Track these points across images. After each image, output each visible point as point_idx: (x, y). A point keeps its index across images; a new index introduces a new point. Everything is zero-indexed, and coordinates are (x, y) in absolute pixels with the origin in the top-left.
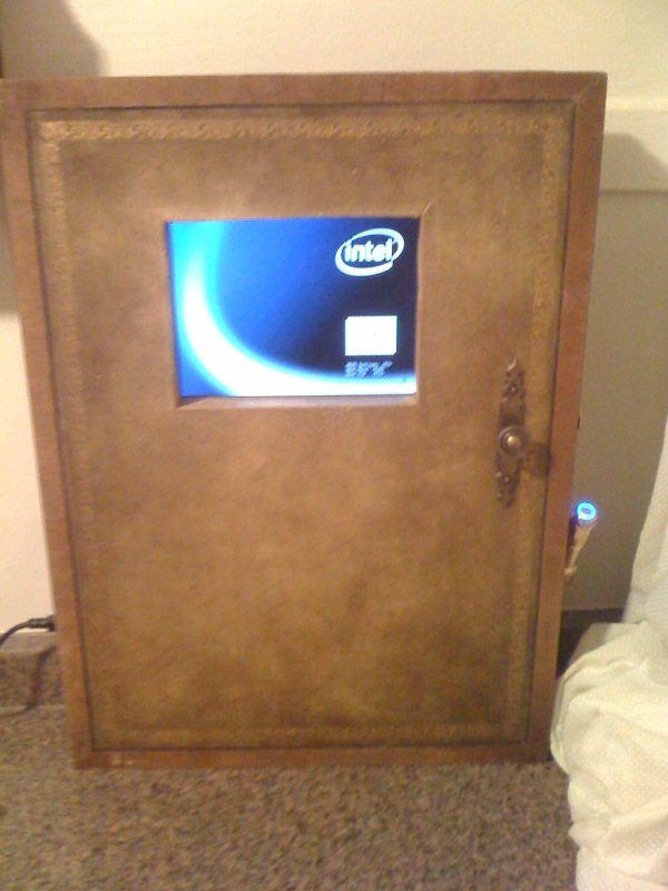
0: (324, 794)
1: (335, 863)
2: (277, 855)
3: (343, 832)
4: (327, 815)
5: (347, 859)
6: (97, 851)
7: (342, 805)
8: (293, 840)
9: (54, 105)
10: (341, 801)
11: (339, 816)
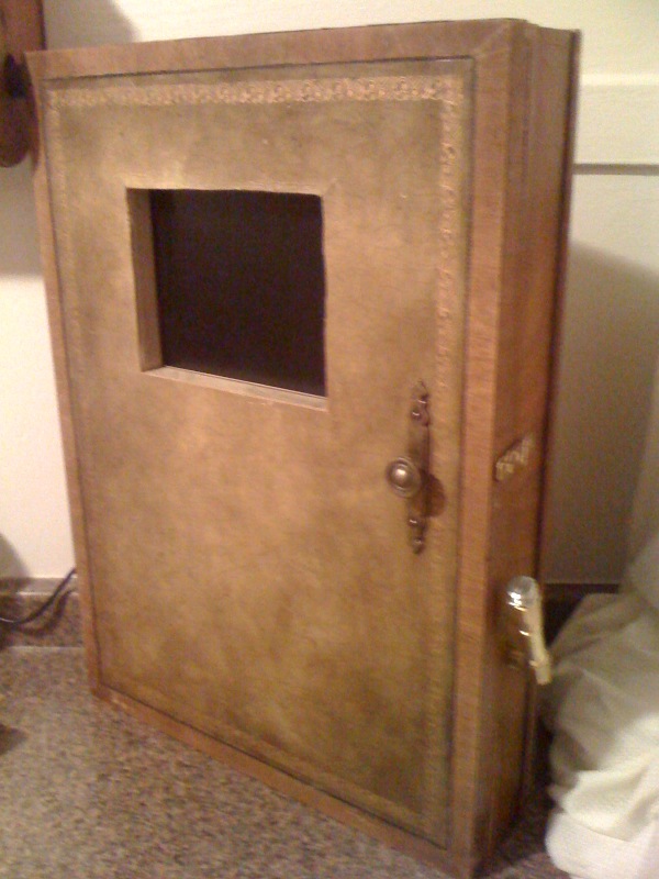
6: (103, 777)
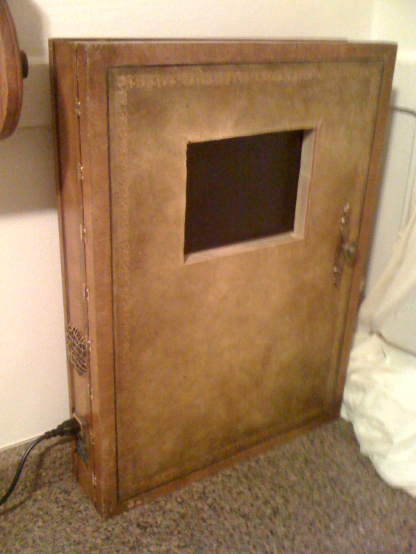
0: (239, 493)
1: (281, 530)
2: (247, 538)
3: (269, 511)
4: (252, 505)
5: (285, 526)
7: (254, 496)
8: (247, 526)
9: (126, 63)
10: (252, 494)
11: (259, 502)
